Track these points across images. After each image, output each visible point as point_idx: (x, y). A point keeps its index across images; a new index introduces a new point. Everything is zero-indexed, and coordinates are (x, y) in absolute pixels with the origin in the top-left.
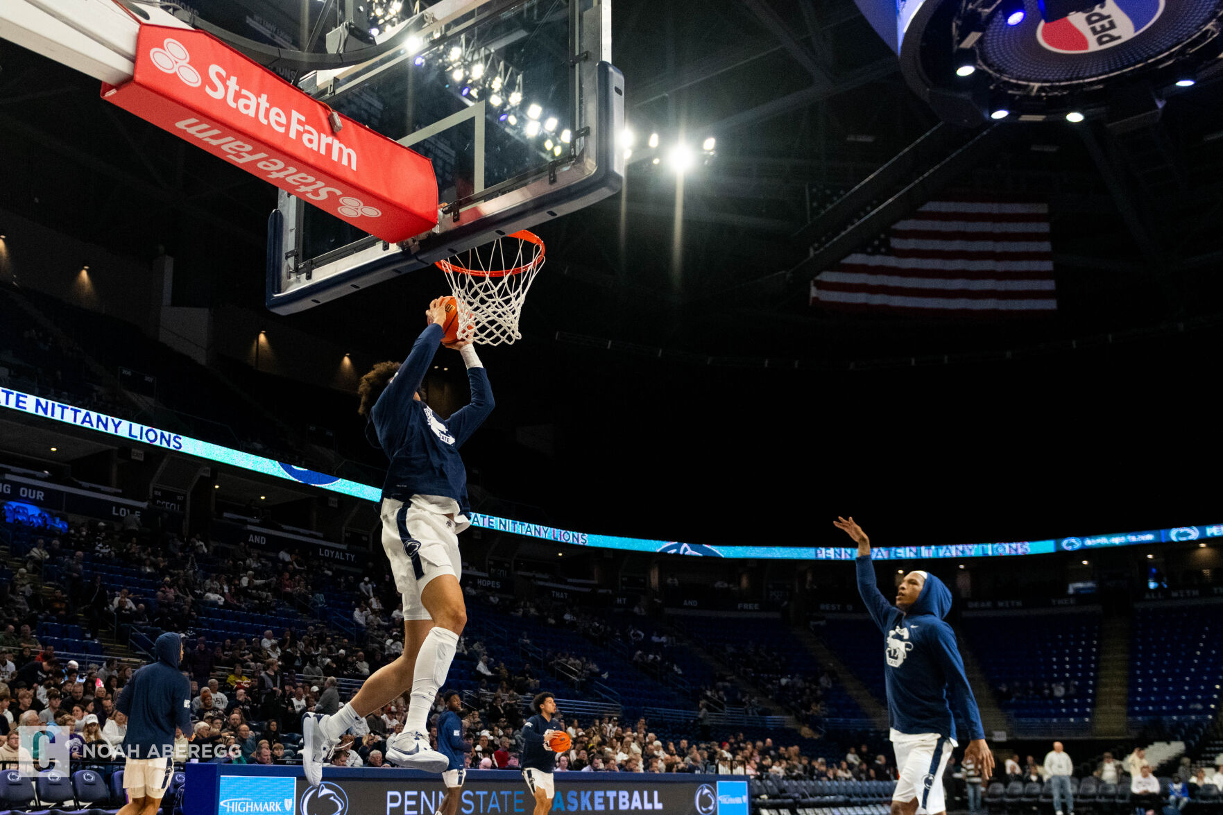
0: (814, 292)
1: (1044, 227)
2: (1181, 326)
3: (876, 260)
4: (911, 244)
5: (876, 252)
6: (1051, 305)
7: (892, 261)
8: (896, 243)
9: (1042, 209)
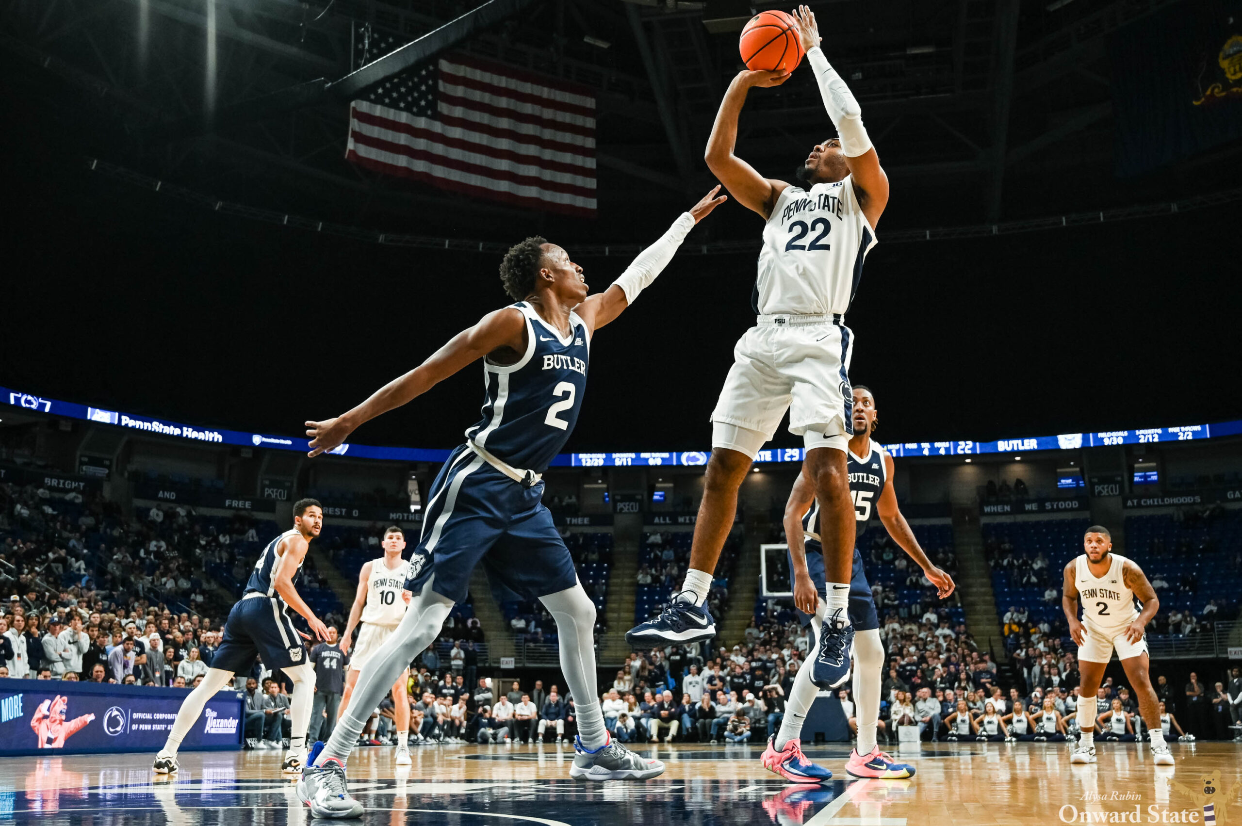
0: (351, 145)
1: (590, 123)
2: (705, 250)
3: (422, 123)
4: (458, 112)
5: (421, 113)
6: (592, 204)
7: (437, 127)
8: (444, 108)
9: (590, 103)
